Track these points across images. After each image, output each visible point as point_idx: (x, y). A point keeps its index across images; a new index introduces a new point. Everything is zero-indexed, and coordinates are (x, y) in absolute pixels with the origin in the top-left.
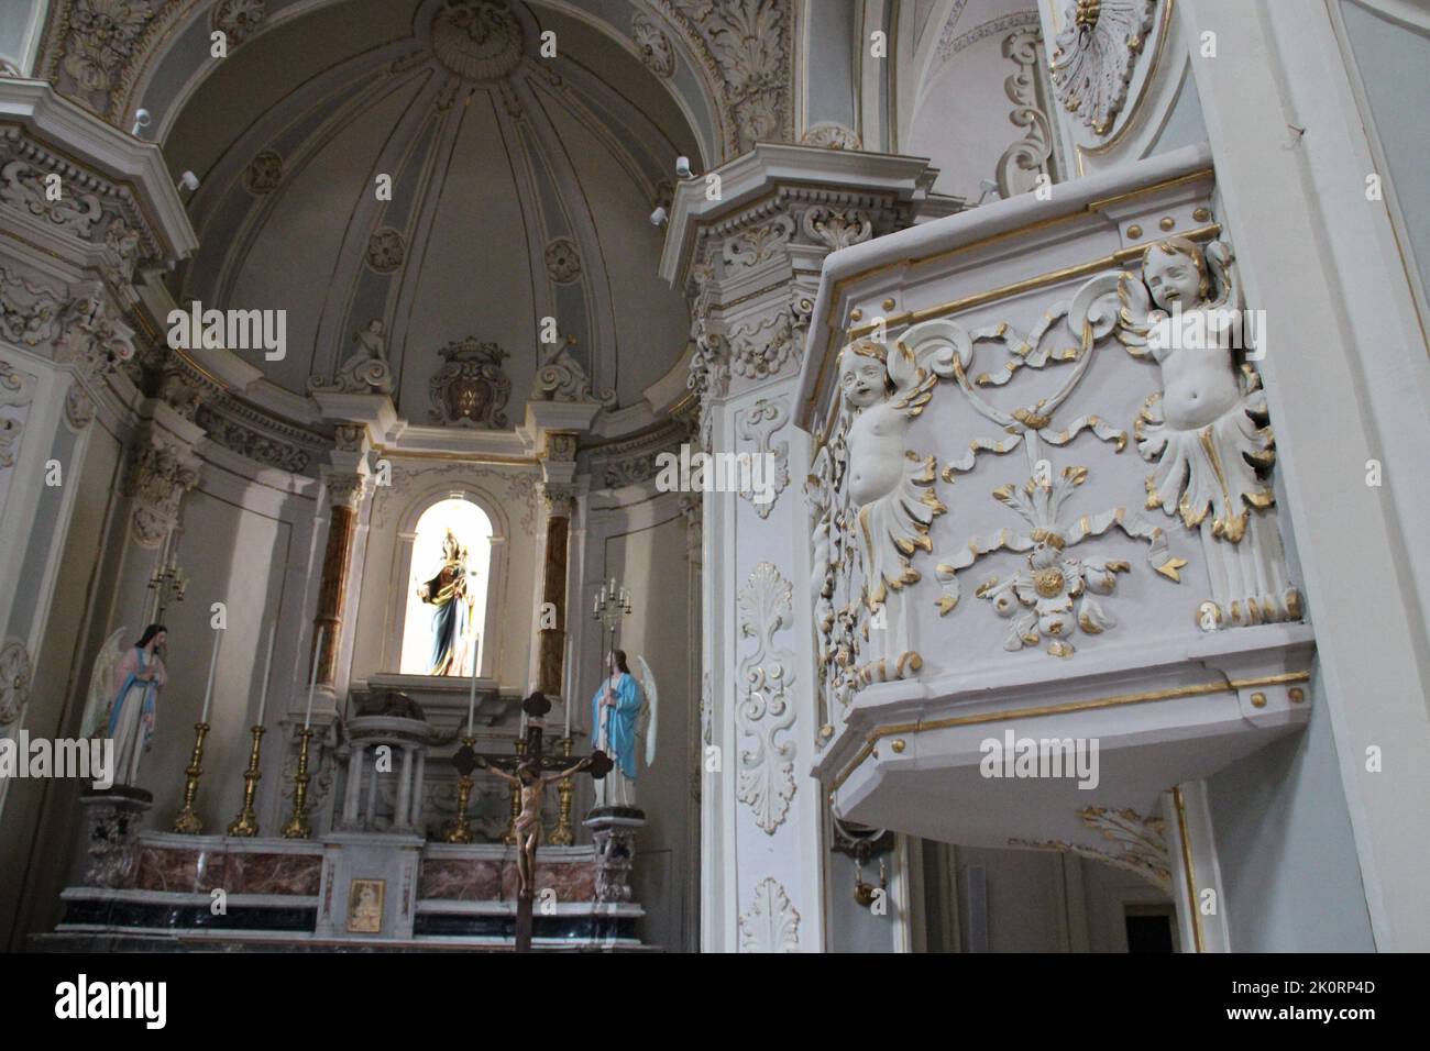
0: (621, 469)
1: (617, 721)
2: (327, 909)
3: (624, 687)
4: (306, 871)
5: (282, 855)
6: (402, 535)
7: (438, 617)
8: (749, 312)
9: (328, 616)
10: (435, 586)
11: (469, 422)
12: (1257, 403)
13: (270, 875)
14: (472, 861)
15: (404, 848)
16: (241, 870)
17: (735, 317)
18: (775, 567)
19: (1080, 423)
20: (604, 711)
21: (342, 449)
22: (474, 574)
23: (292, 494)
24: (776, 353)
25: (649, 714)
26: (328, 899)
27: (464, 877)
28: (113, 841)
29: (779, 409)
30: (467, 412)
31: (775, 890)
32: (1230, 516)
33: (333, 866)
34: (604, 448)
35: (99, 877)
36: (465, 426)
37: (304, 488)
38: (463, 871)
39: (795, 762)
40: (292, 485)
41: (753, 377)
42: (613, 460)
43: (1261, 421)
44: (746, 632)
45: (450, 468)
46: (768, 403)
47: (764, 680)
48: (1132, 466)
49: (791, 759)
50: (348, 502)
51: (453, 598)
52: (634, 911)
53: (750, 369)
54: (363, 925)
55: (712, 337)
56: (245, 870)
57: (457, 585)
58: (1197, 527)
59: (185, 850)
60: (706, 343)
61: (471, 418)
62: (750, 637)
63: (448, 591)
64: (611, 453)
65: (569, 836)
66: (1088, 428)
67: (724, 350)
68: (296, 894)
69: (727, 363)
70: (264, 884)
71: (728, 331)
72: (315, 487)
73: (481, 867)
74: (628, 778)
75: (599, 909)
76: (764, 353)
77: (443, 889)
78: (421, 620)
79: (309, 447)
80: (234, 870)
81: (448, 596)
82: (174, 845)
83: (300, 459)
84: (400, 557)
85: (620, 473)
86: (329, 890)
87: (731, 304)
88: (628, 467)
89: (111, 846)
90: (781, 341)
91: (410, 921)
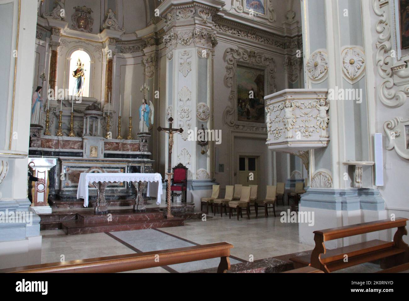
0: (125, 48)
1: (146, 114)
2: (85, 152)
3: (147, 107)
4: (77, 144)
5: (71, 140)
6: (67, 59)
7: (77, 81)
8: (182, 29)
9: (53, 80)
10: (76, 72)
11: (83, 29)
12: (329, 117)
13: (69, 145)
14: (113, 143)
15: (101, 140)
16: (62, 144)
17: (179, 29)
18: (187, 88)
19: (311, 115)
20: (143, 112)
21: (54, 35)
22: (85, 70)
23: (39, 45)
24: (189, 41)
25: (152, 113)
26: (85, 150)
27: (112, 146)
28: (38, 137)
29: (189, 53)
30: (83, 26)
31: (186, 151)
32: (324, 127)
33: (86, 143)
34: (121, 43)
35: (35, 145)
36: (82, 31)
37: (42, 43)
38: (111, 144)
39: (191, 127)
40: (39, 42)
41: (183, 45)
42: (123, 46)
43: (328, 119)
44: (180, 100)
45: (79, 42)
46: (187, 52)
47: (184, 110)
48: (315, 121)
49: (190, 126)
50: (57, 50)
51: (80, 76)
52: (149, 153)
53: (183, 43)
54: (93, 156)
55: (174, 34)
56: (63, 144)
57: (82, 73)
58: (321, 128)
59: (49, 139)
60: (173, 35)
61: (84, 28)
62: (181, 101)
63: (79, 74)
64: (123, 44)
65: (132, 138)
66: (312, 116)
67: (176, 37)
68: (75, 149)
69: (177, 40)
70: (68, 147)
71: (177, 33)
72: (45, 44)
73: (115, 144)
74: (147, 126)
75: (142, 153)
76: (186, 40)
77: (107, 148)
78: (73, 81)
79: (43, 32)
80: (61, 144)
81: (79, 76)
82: (47, 138)
83: (40, 35)
84: (67, 64)
85: (124, 49)
86: (85, 148)
87: (178, 26)
88: (127, 48)
89: (37, 138)
90: (190, 38)
91: (103, 155)
